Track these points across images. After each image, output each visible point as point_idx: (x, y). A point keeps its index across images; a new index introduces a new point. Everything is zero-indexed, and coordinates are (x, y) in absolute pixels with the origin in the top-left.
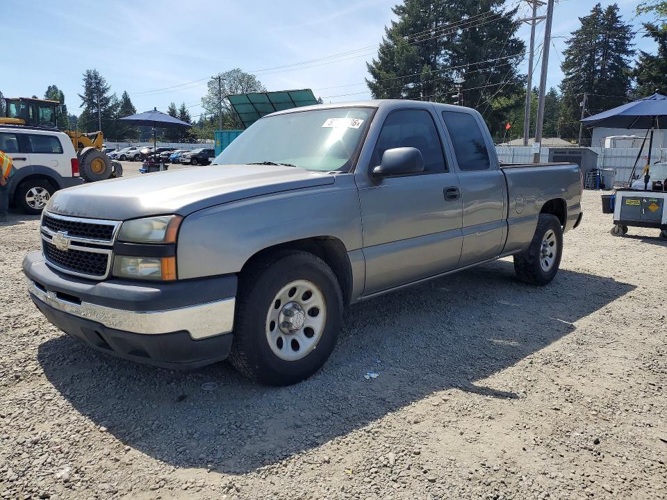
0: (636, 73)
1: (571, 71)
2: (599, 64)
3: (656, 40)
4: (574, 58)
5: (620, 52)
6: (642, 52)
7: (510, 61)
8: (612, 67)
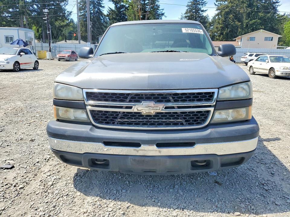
0: (108, 15)
1: (81, 12)
2: (92, 10)
3: (113, 3)
4: (82, 6)
5: (99, 6)
6: (109, 7)
7: (62, 4)
8: (97, 12)
